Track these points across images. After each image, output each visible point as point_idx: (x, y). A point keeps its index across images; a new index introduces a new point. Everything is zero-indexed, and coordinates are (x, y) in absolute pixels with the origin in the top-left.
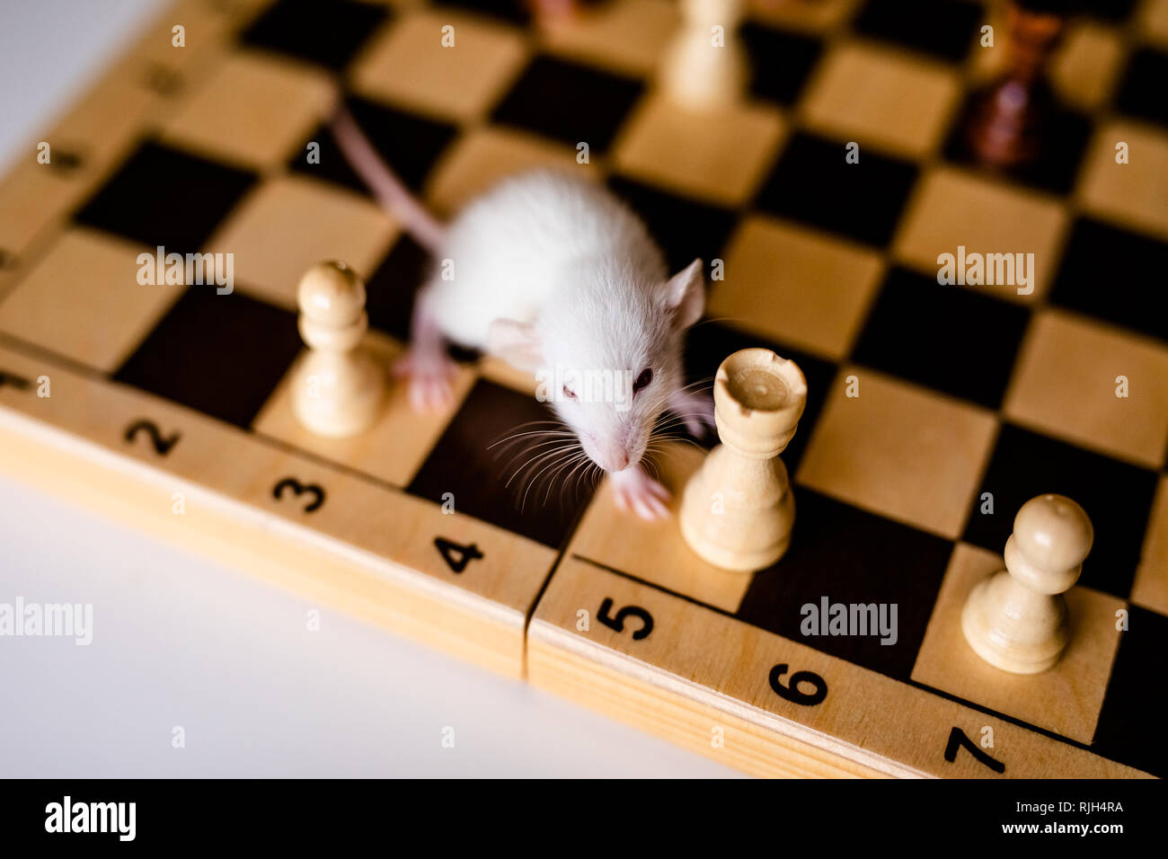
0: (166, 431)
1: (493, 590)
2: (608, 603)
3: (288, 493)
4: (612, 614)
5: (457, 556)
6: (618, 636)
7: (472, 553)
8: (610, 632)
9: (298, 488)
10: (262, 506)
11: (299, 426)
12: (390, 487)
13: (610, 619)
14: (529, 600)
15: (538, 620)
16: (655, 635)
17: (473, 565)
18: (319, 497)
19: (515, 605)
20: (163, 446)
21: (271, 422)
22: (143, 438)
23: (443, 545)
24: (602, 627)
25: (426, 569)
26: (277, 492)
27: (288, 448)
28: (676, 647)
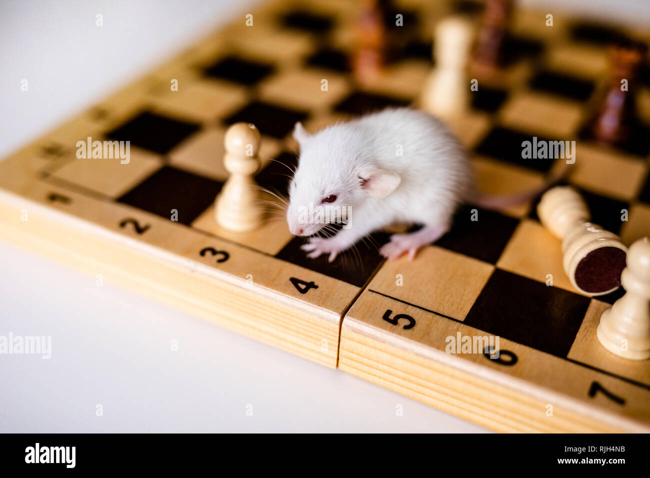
0: (142, 224)
1: (323, 302)
2: (389, 312)
3: (208, 254)
4: (392, 317)
5: (303, 287)
6: (395, 327)
7: (311, 285)
8: (390, 325)
9: (214, 252)
10: (194, 259)
11: (218, 226)
12: (267, 255)
13: (390, 319)
14: (343, 308)
15: (348, 317)
16: (416, 328)
17: (311, 290)
18: (226, 256)
19: (336, 310)
20: (140, 230)
21: (202, 223)
22: (130, 227)
23: (295, 281)
24: (385, 322)
25: (284, 291)
26: (203, 253)
27: (210, 235)
28: (428, 334)
